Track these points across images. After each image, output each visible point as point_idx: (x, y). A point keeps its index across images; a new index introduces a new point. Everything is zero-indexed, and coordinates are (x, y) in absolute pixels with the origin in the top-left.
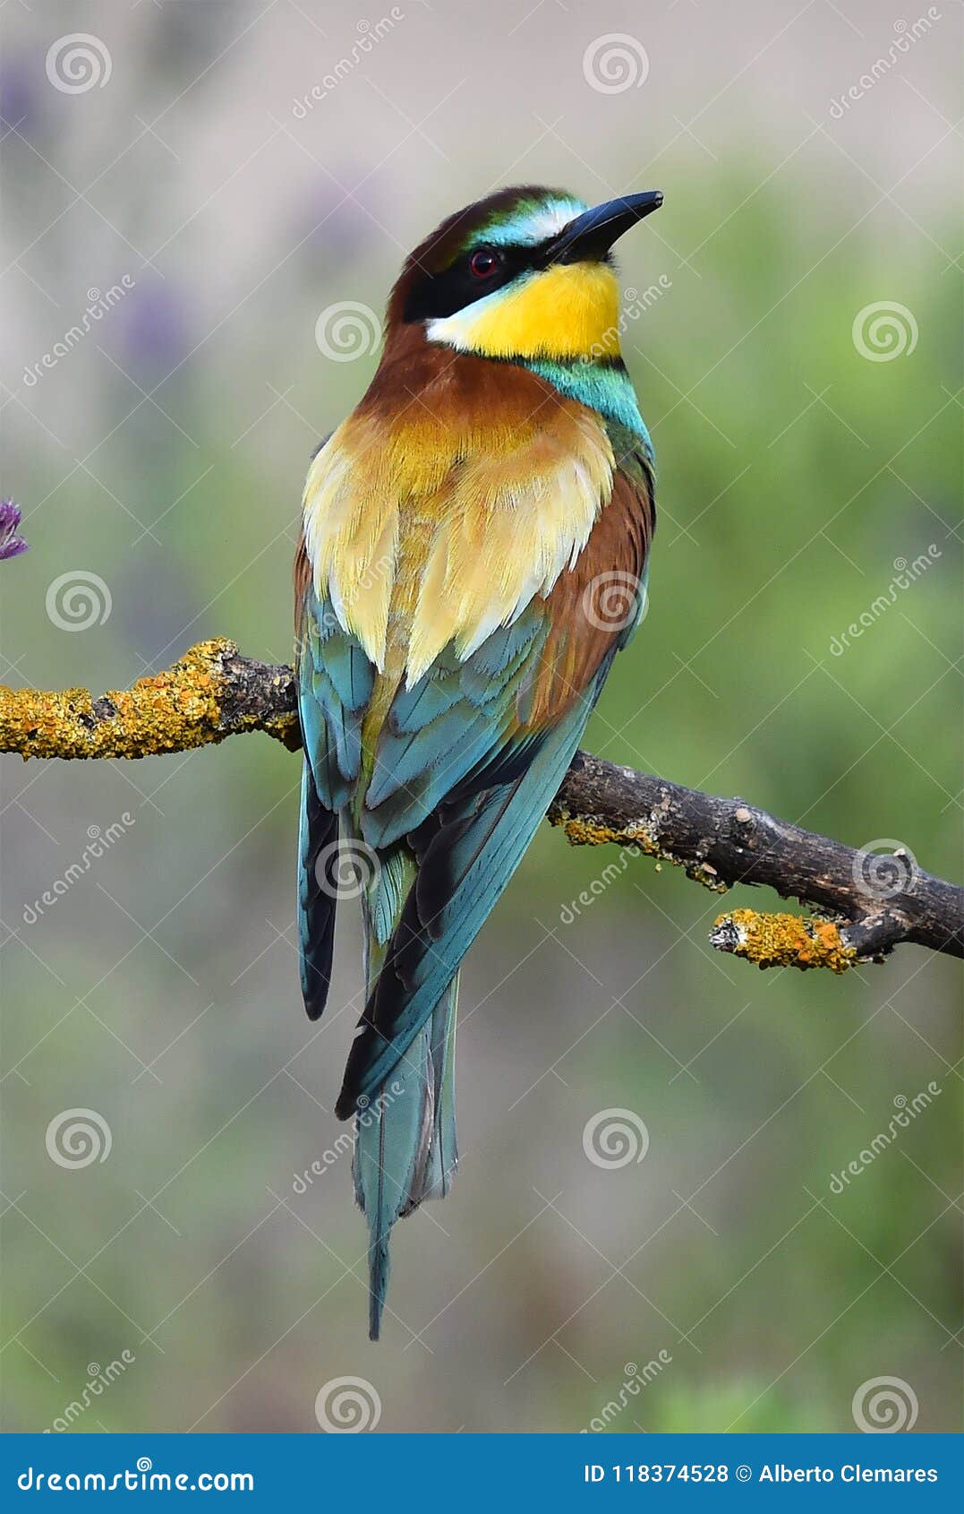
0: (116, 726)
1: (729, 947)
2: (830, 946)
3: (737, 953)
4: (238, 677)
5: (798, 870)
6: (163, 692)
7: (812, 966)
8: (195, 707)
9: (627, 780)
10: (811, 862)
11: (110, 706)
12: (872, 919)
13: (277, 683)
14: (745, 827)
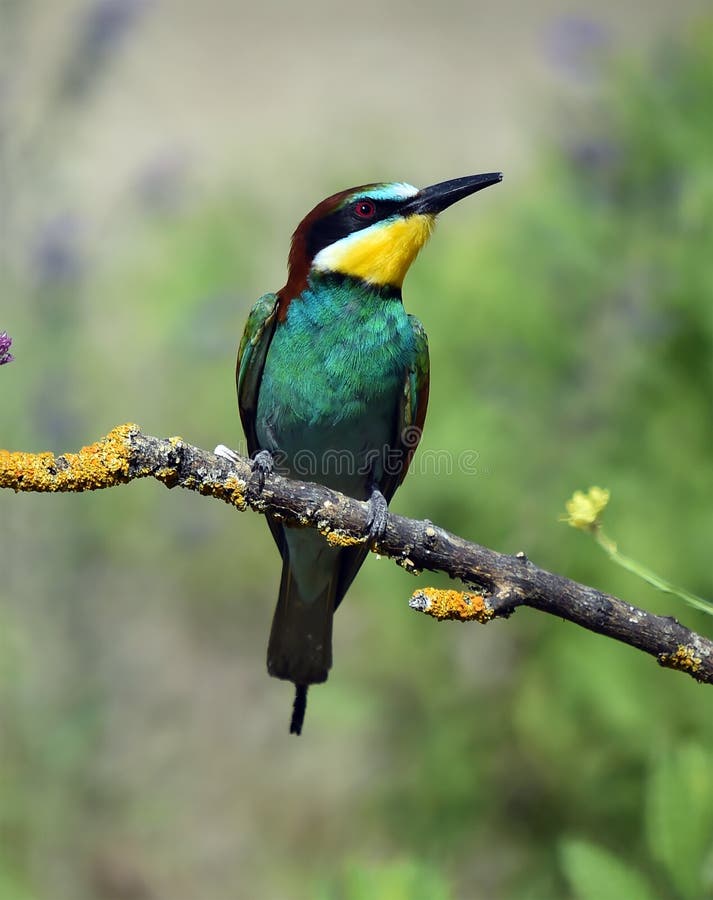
0: (68, 474)
1: (421, 609)
2: (479, 609)
3: (426, 613)
4: (140, 446)
5: (462, 563)
6: (96, 455)
7: (468, 620)
8: (115, 463)
9: (364, 511)
10: (469, 559)
11: (66, 462)
12: (504, 591)
13: (162, 450)
14: (432, 539)
